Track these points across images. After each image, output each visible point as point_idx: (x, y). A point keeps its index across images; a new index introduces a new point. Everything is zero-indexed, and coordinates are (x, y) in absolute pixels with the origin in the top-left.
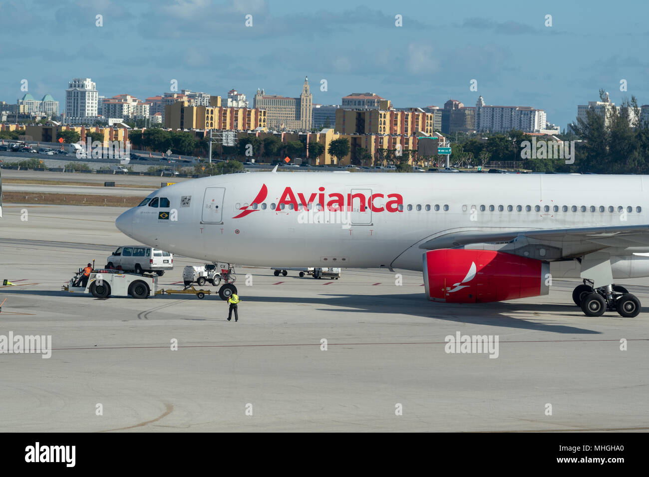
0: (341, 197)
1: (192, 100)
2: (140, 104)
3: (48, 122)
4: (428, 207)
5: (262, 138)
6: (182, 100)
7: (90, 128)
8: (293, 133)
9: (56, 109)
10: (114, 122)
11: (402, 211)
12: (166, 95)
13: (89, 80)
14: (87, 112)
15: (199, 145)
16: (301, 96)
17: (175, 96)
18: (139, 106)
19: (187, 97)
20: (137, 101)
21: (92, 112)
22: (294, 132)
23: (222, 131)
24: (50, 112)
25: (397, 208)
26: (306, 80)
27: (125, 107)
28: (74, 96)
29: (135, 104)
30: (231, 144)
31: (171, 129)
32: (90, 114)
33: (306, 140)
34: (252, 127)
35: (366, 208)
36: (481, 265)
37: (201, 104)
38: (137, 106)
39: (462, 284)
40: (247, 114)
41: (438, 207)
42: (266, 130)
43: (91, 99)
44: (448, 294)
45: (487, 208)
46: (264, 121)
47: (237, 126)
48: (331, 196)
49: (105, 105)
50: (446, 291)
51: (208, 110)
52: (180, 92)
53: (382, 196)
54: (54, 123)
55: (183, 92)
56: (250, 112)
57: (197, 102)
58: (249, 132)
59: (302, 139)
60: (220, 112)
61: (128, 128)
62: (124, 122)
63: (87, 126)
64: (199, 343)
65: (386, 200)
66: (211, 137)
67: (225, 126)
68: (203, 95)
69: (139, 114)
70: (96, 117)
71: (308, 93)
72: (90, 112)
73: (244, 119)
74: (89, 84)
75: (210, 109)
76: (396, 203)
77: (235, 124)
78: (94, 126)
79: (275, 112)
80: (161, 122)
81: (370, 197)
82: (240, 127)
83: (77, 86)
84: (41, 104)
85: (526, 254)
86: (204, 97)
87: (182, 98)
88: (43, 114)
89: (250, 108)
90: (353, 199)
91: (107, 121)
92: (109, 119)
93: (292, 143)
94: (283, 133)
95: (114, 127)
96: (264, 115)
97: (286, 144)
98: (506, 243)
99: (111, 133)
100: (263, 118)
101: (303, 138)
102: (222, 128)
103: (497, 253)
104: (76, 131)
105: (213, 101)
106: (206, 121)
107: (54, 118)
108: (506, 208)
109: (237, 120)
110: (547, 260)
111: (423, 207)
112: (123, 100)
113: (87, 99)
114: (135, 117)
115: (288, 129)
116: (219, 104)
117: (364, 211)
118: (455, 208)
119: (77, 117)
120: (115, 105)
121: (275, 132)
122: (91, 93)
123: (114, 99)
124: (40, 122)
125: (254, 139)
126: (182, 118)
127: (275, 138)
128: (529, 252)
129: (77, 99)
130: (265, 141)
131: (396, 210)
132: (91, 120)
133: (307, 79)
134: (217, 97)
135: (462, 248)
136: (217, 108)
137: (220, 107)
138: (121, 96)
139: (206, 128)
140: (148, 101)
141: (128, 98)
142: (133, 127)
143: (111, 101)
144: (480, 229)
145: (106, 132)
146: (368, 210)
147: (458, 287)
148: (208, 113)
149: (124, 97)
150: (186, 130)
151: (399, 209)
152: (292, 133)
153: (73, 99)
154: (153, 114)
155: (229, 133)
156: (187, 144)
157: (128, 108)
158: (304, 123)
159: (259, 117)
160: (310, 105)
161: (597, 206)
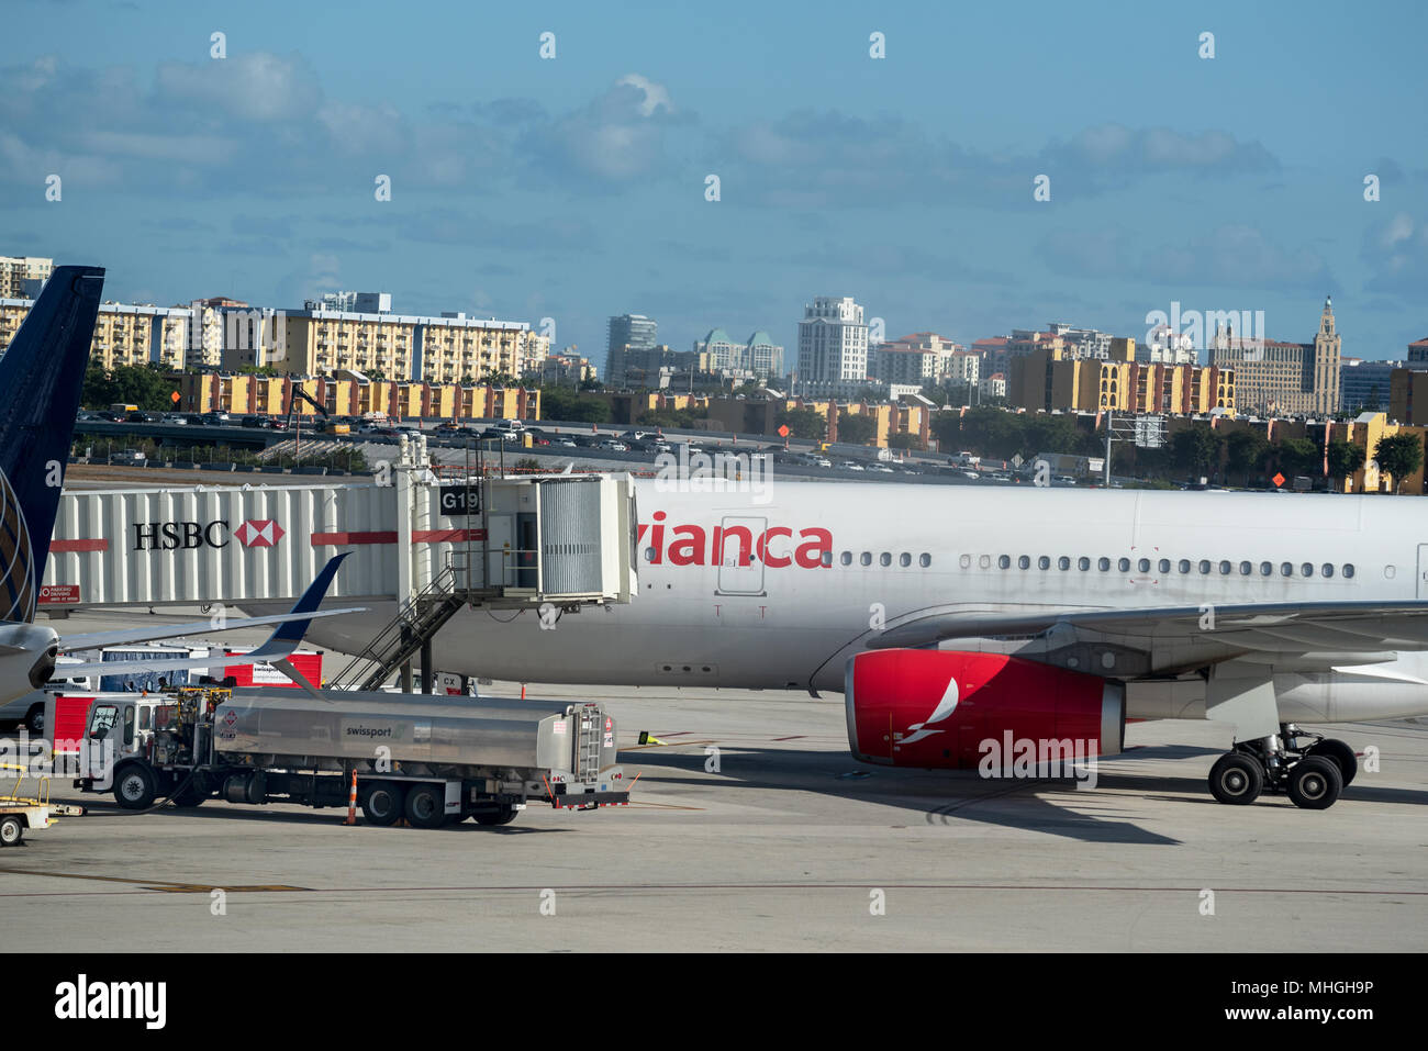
0: (698, 533)
1: (1074, 347)
2: (960, 354)
3: (756, 392)
4: (887, 558)
5: (1225, 432)
6: (1051, 346)
7: (848, 405)
8: (1294, 420)
9: (778, 362)
10: (901, 393)
11: (830, 566)
12: (1017, 335)
13: (848, 301)
14: (843, 370)
15: (1085, 444)
16: (1315, 340)
17: (1037, 337)
18: (957, 359)
19: (1062, 340)
20: (953, 348)
21: (855, 370)
22: (1297, 419)
23: (1135, 416)
24: (764, 370)
25: (820, 558)
26: (1327, 305)
27: (927, 360)
28: (817, 336)
29: (948, 354)
30: (1154, 443)
31: (1024, 410)
32: (850, 375)
33: (1324, 437)
34: (1203, 408)
35: (753, 558)
36: (968, 686)
37: (1092, 355)
38: (952, 359)
39: (927, 727)
40: (1192, 378)
41: (907, 558)
42: (1233, 414)
43: (852, 343)
44: (897, 749)
45: (1015, 562)
46: (1230, 395)
47: (1169, 405)
48: (678, 530)
49: (884, 356)
50: (894, 742)
51: (1106, 369)
52: (1048, 329)
53: (787, 532)
54: (770, 394)
55: (1054, 328)
56: (1198, 373)
57: (1083, 350)
58: (1196, 417)
59: (1313, 434)
60: (1132, 372)
61: (930, 406)
62: (921, 393)
63: (840, 401)
64: (1056, 879)
65: (797, 541)
66: (1110, 428)
67: (1143, 404)
68: (1097, 336)
69: (956, 375)
70: (862, 381)
71: (1333, 332)
72: (851, 370)
73: (1185, 388)
74: (849, 310)
75: (1110, 366)
76: (818, 548)
77: (1164, 400)
78: (857, 400)
79: (1257, 374)
80: (1004, 394)
81: (762, 536)
82: (1176, 408)
83: (822, 313)
84: (746, 352)
85: (1073, 663)
86: (1099, 340)
87: (1052, 341)
88: (749, 374)
89: (1198, 366)
90: (726, 539)
91: (888, 390)
92: (892, 386)
93: (1291, 443)
94: (1271, 422)
95: (900, 405)
96: (1231, 382)
97: (1279, 445)
98: (1028, 638)
99: (892, 417)
100: (1226, 386)
101: (1318, 432)
102: (1136, 408)
103: (1008, 659)
104: (817, 410)
105: (1117, 350)
106: (1101, 394)
107: (772, 383)
108: (1054, 563)
109: (1169, 391)
110: (1120, 678)
111: (876, 558)
112: (921, 346)
113: (844, 343)
114: (948, 381)
115: (1283, 412)
116: (1131, 356)
117: (748, 564)
118: (945, 561)
119: (821, 380)
120: (905, 356)
121: (1254, 419)
122: (852, 328)
123: (901, 342)
124: (740, 390)
125: (1206, 435)
126: (1049, 385)
127: (1254, 432)
128: (1078, 658)
129: (823, 342)
130: (1230, 437)
131: (816, 563)
132: (853, 388)
133: (1329, 302)
134: (1126, 341)
135: (933, 649)
136: (1125, 365)
137: (1131, 362)
138: (919, 335)
139: (1101, 407)
140: (977, 349)
141: (934, 340)
142: (940, 403)
143: (897, 347)
144: (997, 607)
145: (883, 413)
146: (757, 563)
147: (918, 732)
148: (1105, 376)
149: (925, 338)
150: (1056, 412)
151: (824, 561)
152: (1292, 421)
153: (813, 340)
154: (987, 377)
155: (1150, 419)
156: (1059, 442)
157: (934, 362)
158: (1322, 400)
159: (1219, 385)
160: (1335, 360)
161: (1256, 562)
